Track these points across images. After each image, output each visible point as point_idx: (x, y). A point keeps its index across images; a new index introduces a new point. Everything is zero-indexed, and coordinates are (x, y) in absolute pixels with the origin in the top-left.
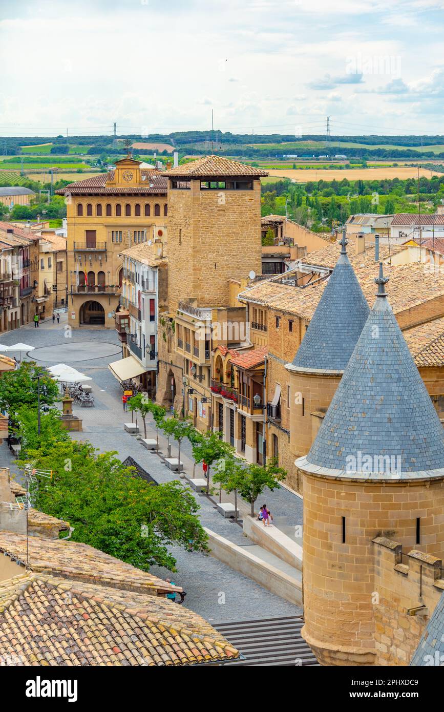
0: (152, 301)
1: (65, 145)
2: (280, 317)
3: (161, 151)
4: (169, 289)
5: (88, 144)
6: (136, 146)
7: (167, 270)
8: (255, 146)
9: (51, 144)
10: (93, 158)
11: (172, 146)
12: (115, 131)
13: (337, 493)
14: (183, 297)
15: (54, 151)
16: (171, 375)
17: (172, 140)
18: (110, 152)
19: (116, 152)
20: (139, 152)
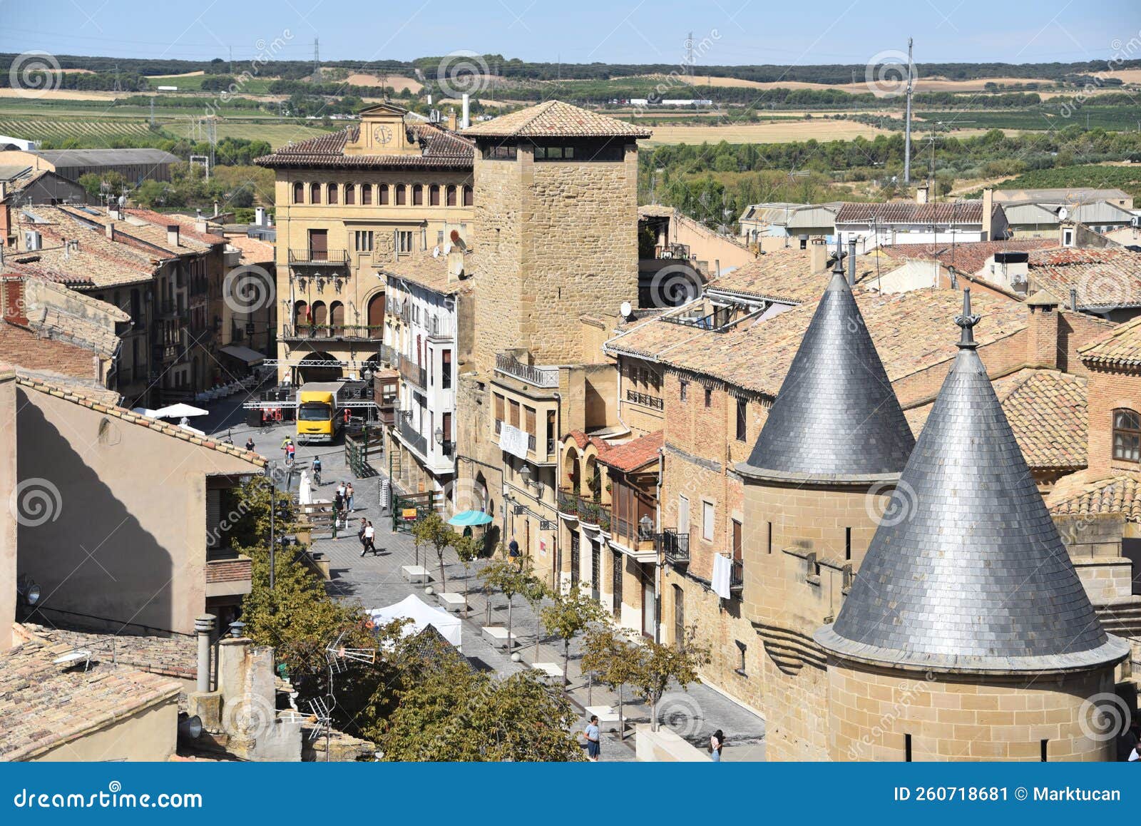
0: (446, 352)
1: (227, 76)
2: (687, 383)
3: (399, 90)
4: (477, 334)
5: (270, 74)
6: (356, 80)
7: (472, 301)
8: (563, 83)
9: (202, 73)
10: (279, 99)
11: (418, 80)
12: (317, 53)
13: (896, 691)
14: (502, 347)
15: (207, 86)
16: (481, 480)
17: (417, 71)
18: (307, 89)
19: (319, 91)
20: (359, 92)
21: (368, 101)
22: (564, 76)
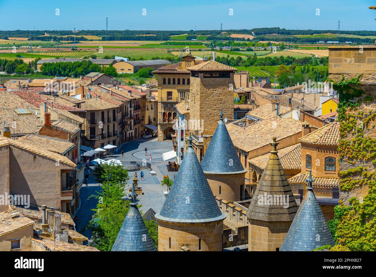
1: (194, 35)
3: (246, 39)
5: (207, 34)
6: (233, 36)
8: (298, 36)
9: (187, 34)
10: (209, 42)
11: (253, 36)
12: (221, 27)
15: (188, 38)
17: (253, 32)
18: (218, 39)
19: (221, 39)
20: (233, 39)
21: (236, 42)
22: (299, 34)
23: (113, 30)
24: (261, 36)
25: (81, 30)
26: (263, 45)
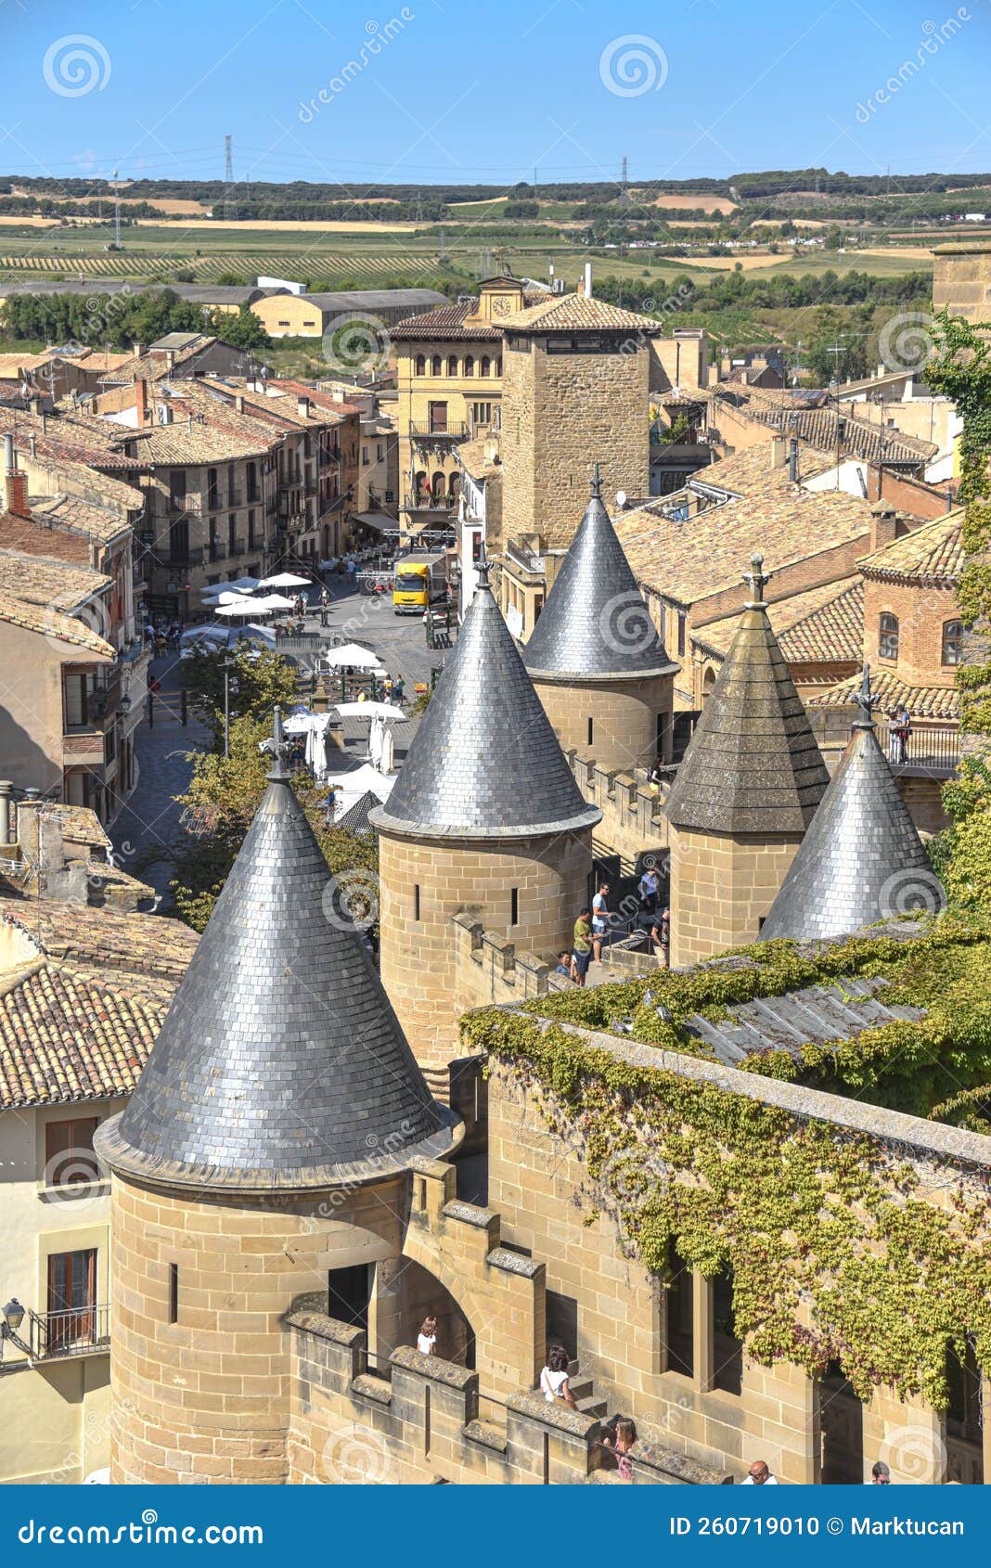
1: (531, 201)
3: (709, 212)
5: (575, 198)
6: (666, 202)
8: (891, 199)
9: (506, 198)
10: (580, 226)
11: (732, 200)
12: (625, 173)
15: (510, 212)
17: (732, 189)
18: (613, 214)
19: (625, 216)
20: (667, 215)
21: (673, 224)
22: (895, 190)
23: (252, 180)
24: (760, 202)
25: (138, 178)
26: (768, 234)
